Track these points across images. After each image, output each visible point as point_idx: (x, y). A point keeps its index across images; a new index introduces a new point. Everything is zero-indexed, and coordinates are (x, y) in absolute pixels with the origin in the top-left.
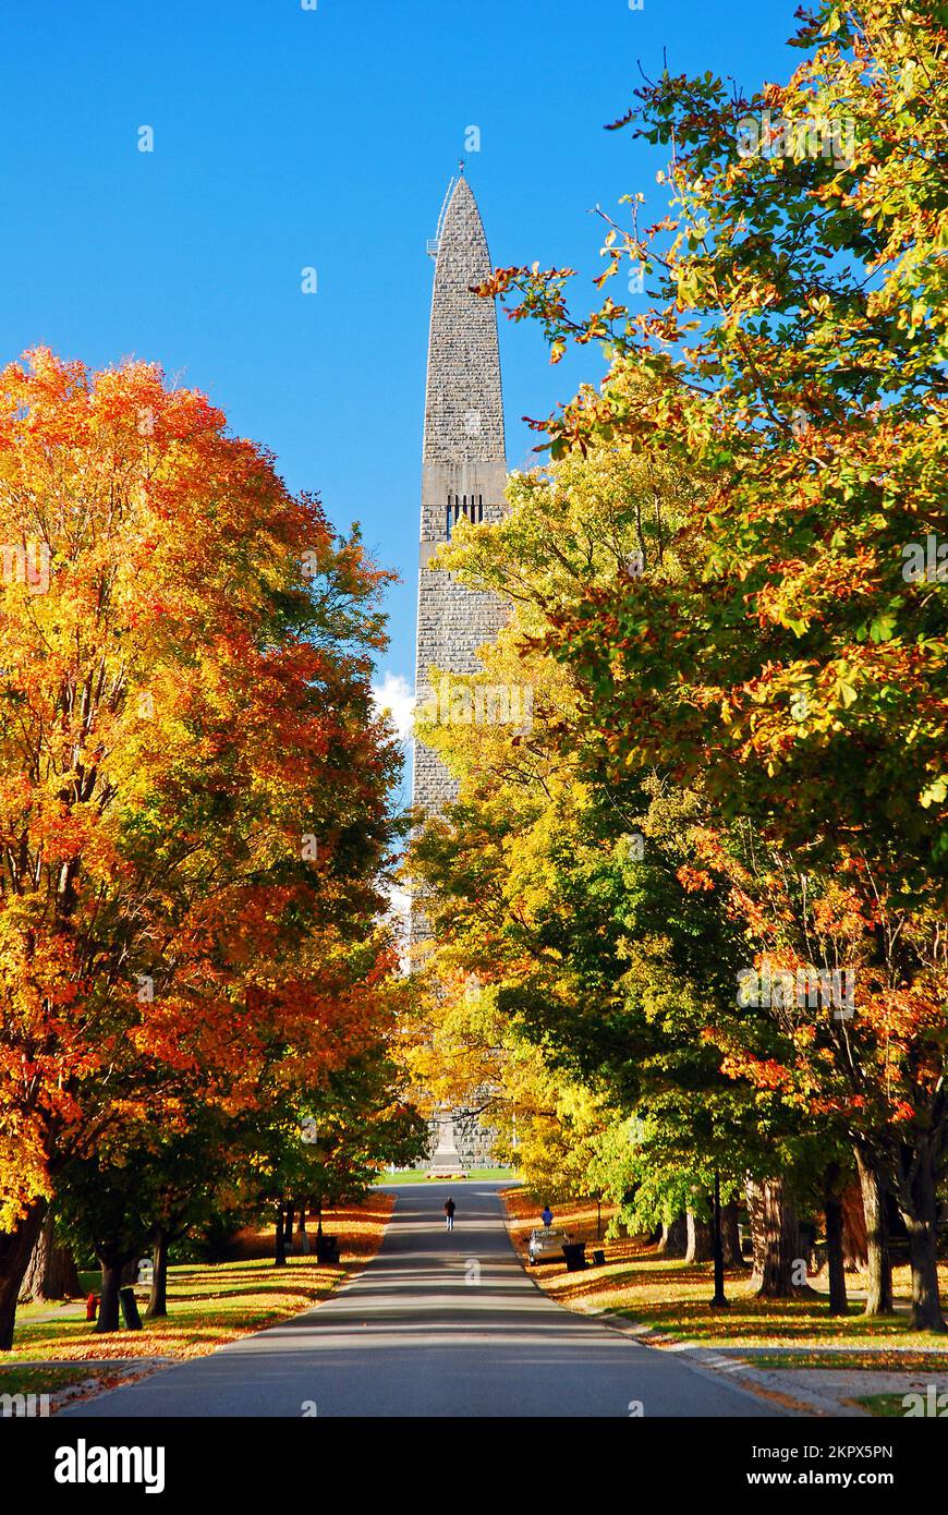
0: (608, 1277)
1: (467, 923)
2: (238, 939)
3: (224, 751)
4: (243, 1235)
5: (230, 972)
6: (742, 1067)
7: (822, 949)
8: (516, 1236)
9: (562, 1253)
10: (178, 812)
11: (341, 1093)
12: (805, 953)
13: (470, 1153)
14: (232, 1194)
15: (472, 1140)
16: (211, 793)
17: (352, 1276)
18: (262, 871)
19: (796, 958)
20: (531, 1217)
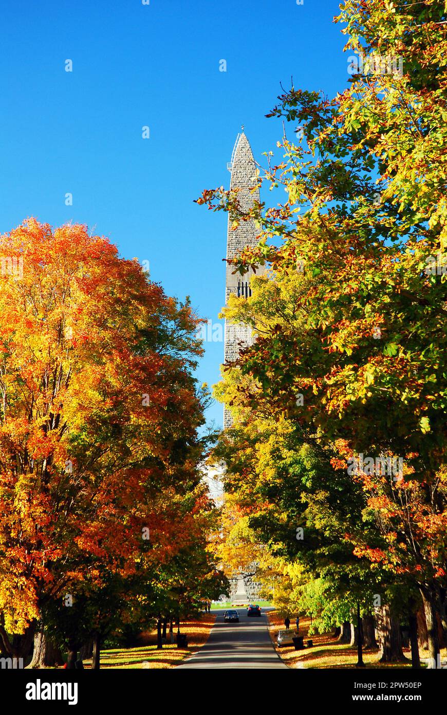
0: (313, 653)
1: (240, 485)
2: (125, 493)
3: (116, 405)
4: (144, 634)
5: (124, 510)
6: (363, 552)
7: (400, 495)
8: (272, 634)
9: (292, 642)
10: (96, 434)
11: (179, 566)
12: (392, 497)
13: (253, 594)
14: (130, 616)
15: (254, 588)
16: (112, 425)
17: (193, 653)
18: (138, 461)
19: (388, 500)
20: (280, 624)
